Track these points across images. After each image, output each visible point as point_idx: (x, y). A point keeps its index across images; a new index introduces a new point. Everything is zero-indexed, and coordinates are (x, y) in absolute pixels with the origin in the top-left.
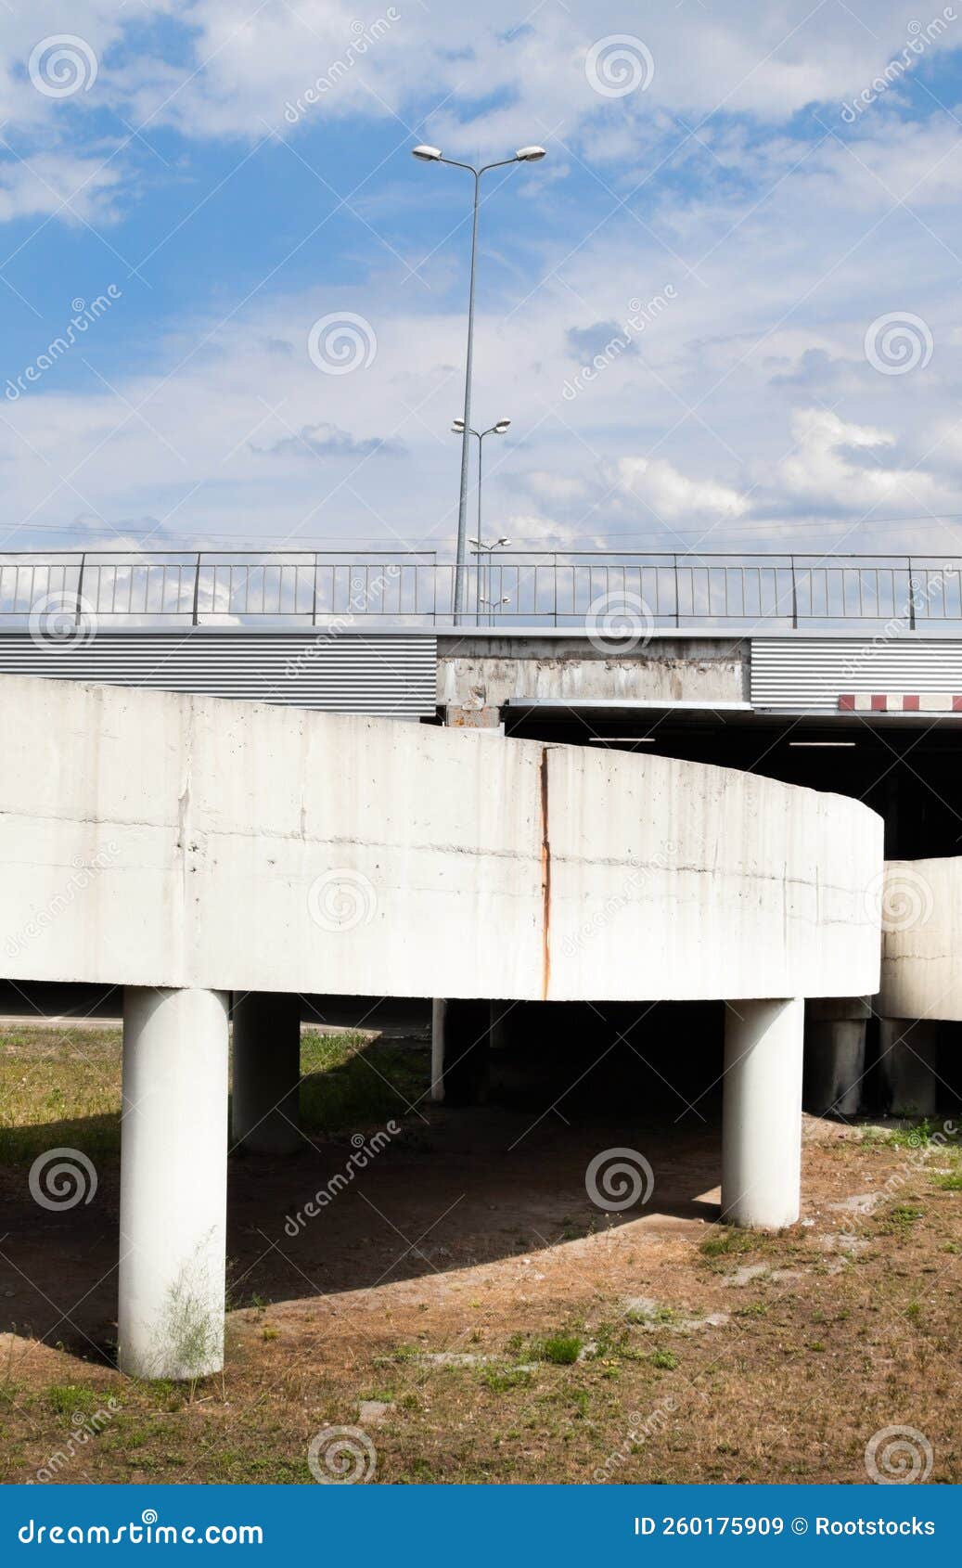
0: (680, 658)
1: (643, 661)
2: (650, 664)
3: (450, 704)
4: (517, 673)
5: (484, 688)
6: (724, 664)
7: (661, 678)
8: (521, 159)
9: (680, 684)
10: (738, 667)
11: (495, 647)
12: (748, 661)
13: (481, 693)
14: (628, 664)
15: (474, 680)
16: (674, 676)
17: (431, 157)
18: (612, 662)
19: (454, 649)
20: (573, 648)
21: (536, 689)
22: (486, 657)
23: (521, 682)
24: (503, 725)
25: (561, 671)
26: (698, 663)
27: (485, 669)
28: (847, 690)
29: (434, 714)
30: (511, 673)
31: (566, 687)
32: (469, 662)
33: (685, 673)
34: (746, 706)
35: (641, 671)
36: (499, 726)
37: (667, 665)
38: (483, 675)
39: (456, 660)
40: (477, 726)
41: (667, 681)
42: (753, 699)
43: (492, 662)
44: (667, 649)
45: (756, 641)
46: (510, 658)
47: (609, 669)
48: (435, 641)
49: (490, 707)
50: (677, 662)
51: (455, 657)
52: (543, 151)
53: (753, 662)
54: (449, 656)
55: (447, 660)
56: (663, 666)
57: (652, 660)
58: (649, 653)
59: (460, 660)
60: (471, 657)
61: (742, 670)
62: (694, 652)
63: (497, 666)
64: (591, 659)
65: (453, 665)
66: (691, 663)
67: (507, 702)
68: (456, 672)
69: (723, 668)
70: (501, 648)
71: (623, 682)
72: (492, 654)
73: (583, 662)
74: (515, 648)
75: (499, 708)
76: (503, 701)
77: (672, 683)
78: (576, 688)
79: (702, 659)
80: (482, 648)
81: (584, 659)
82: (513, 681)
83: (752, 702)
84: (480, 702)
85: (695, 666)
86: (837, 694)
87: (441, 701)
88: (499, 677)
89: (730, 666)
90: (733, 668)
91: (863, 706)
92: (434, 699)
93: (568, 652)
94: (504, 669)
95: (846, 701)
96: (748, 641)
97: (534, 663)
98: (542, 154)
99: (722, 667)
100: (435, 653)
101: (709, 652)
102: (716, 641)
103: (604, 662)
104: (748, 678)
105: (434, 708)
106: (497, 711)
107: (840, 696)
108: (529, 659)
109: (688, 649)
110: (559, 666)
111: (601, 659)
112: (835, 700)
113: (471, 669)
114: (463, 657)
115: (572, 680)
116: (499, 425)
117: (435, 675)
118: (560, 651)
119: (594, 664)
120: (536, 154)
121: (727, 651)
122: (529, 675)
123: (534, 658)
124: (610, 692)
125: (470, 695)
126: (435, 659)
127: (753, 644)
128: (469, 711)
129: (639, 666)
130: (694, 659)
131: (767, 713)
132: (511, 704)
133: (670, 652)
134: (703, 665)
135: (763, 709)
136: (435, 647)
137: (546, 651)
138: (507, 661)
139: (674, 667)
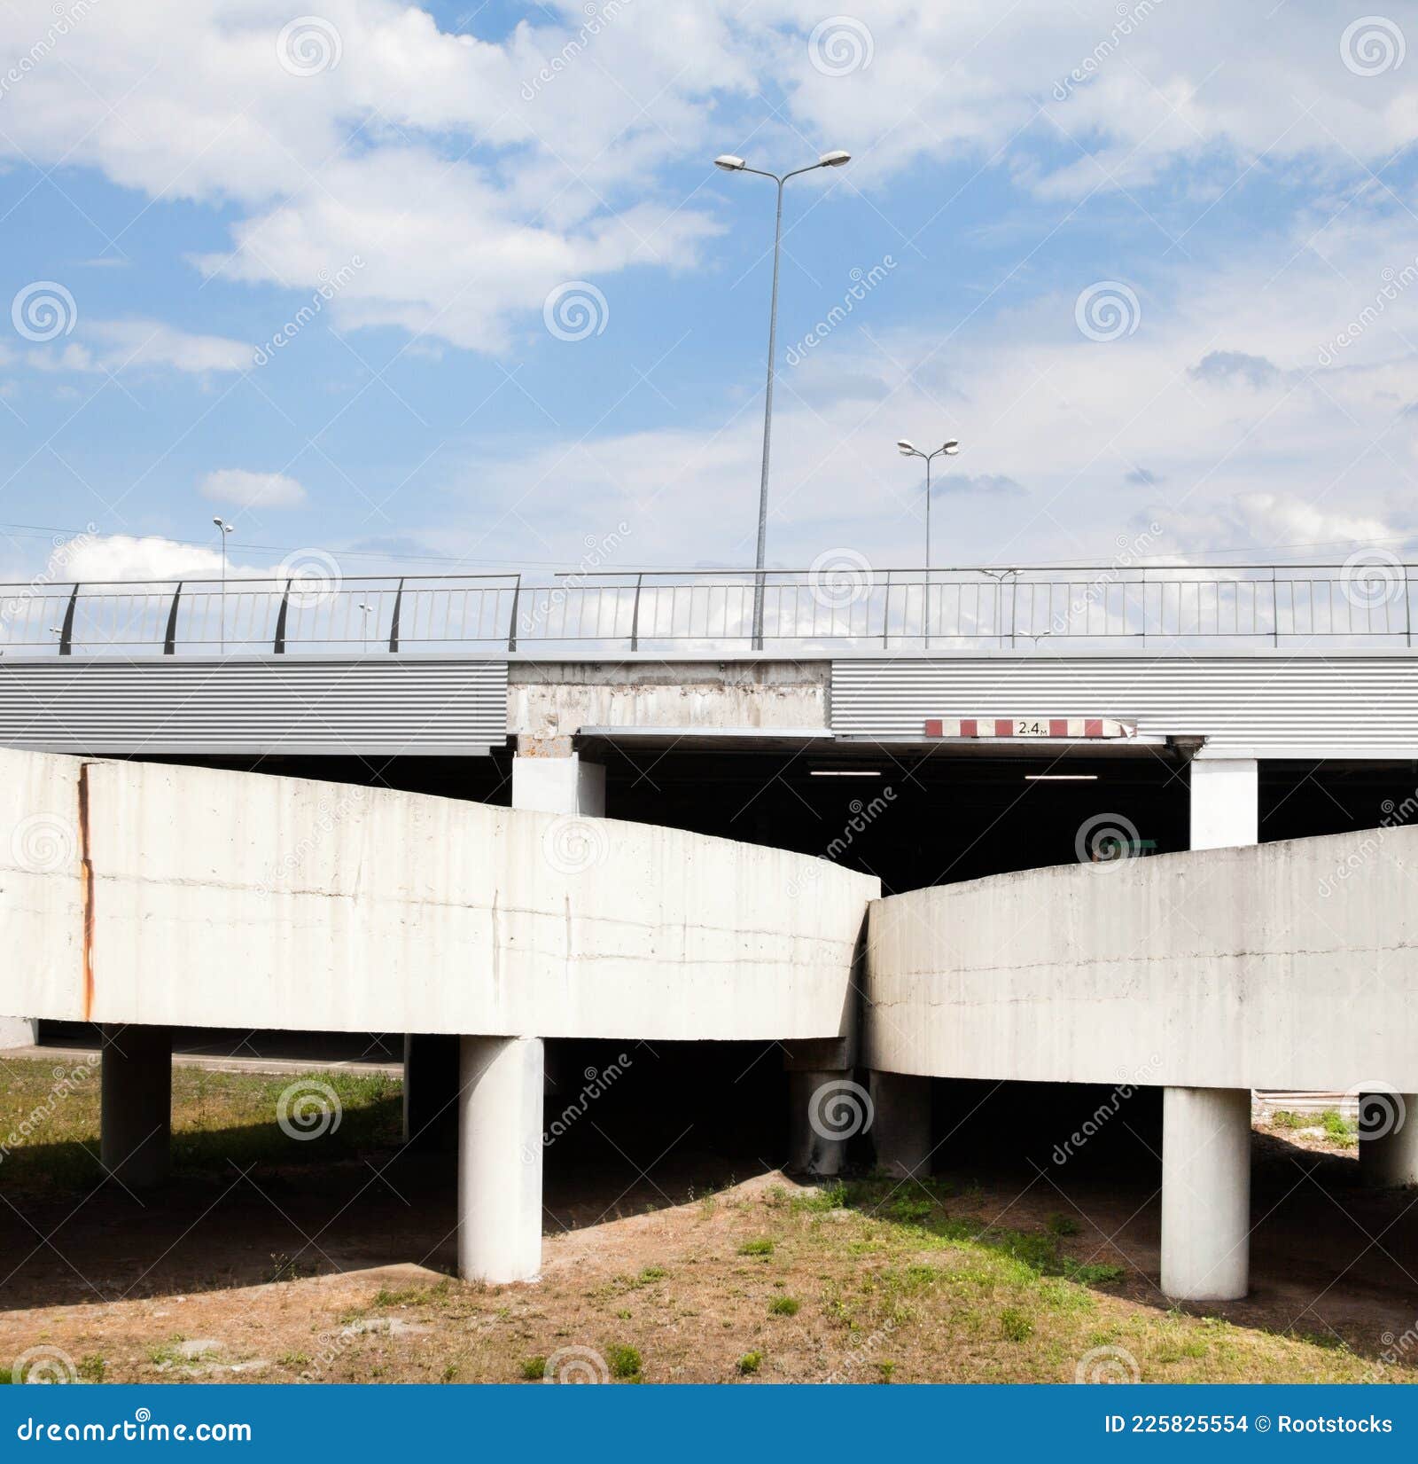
0: (759, 682)
1: (720, 685)
2: (727, 689)
3: (522, 733)
4: (590, 699)
5: (556, 716)
6: (804, 689)
7: (739, 705)
8: (825, 164)
9: (758, 710)
10: (820, 691)
11: (569, 674)
12: (829, 684)
13: (553, 722)
14: (704, 689)
15: (547, 708)
16: (752, 702)
17: (733, 167)
18: (687, 688)
19: (526, 674)
20: (647, 672)
21: (608, 716)
22: (559, 684)
23: (594, 709)
24: (576, 754)
25: (635, 698)
26: (778, 687)
27: (558, 696)
28: (933, 715)
29: (504, 744)
30: (584, 700)
31: (639, 715)
32: (541, 689)
33: (764, 699)
34: (828, 733)
35: (718, 697)
36: (571, 756)
37: (745, 690)
38: (555, 703)
39: (529, 686)
40: (548, 756)
41: (744, 707)
42: (833, 726)
43: (565, 688)
44: (745, 673)
45: (836, 663)
46: (584, 684)
47: (685, 695)
48: (506, 667)
49: (562, 736)
50: (756, 687)
51: (528, 683)
52: (847, 155)
53: (833, 686)
54: (521, 683)
55: (520, 686)
56: (741, 692)
57: (730, 684)
58: (727, 677)
59: (533, 686)
60: (543, 684)
61: (825, 695)
62: (774, 675)
63: (569, 693)
64: (666, 684)
65: (525, 691)
66: (770, 688)
67: (579, 731)
68: (529, 700)
69: (803, 693)
70: (574, 674)
71: (698, 710)
72: (566, 680)
73: (658, 687)
74: (588, 673)
75: (572, 736)
76: (576, 730)
77: (749, 710)
78: (650, 714)
79: (782, 683)
80: (555, 674)
81: (659, 684)
82: (586, 708)
83: (833, 729)
84: (552, 731)
85: (774, 691)
86: (924, 719)
87: (510, 731)
88: (572, 704)
89: (811, 691)
90: (814, 692)
91: (951, 731)
92: (504, 728)
93: (644, 678)
94: (577, 696)
95: (934, 727)
96: (829, 662)
97: (607, 689)
98: (846, 159)
99: (802, 691)
100: (506, 680)
101: (789, 675)
102: (797, 664)
103: (679, 687)
104: (829, 703)
105: (505, 737)
106: (570, 740)
107: (926, 722)
108: (603, 685)
109: (767, 672)
110: (633, 693)
111: (676, 684)
112: (922, 725)
113: (544, 696)
114: (536, 683)
115: (646, 707)
116: (947, 446)
117: (505, 702)
118: (634, 676)
119: (668, 689)
120: (840, 158)
121: (807, 673)
122: (602, 703)
123: (608, 684)
124: (686, 718)
125: (542, 723)
126: (505, 686)
127: (833, 666)
128: (540, 740)
129: (715, 691)
130: (774, 683)
131: (849, 740)
132: (582, 733)
133: (748, 675)
134: (782, 690)
135: (844, 736)
136: (506, 673)
137: (619, 676)
138: (580, 687)
139: (752, 692)
